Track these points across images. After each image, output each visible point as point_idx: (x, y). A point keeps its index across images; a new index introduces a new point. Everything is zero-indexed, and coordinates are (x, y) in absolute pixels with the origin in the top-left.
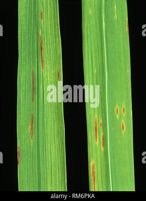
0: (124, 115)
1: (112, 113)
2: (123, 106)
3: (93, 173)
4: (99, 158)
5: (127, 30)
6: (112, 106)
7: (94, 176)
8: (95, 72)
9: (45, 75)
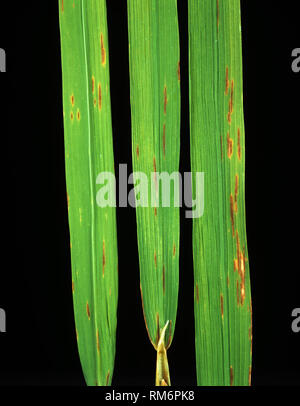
0: (71, 112)
1: (83, 113)
2: (72, 121)
3: (103, 54)
4: (97, 68)
5: (69, 198)
6: (84, 121)
7: (103, 51)
8: (101, 156)
9: (152, 152)
